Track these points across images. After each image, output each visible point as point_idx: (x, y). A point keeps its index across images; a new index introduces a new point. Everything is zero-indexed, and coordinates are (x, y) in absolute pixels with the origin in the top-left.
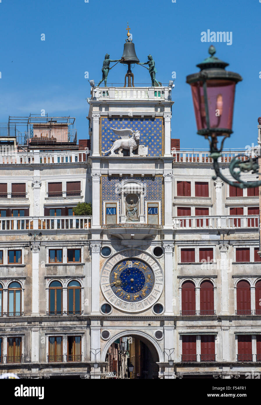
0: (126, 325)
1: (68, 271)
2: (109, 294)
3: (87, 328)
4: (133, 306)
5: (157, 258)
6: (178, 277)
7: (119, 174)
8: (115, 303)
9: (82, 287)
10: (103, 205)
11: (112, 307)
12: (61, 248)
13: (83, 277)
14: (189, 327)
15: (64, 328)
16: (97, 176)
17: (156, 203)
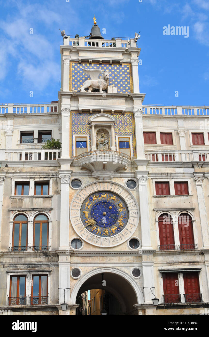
0: (99, 262)
1: (34, 204)
2: (79, 228)
3: (54, 266)
4: (106, 241)
5: (131, 191)
6: (154, 210)
7: (89, 109)
8: (86, 238)
9: (50, 220)
10: (73, 138)
11: (83, 242)
12: (28, 180)
13: (51, 210)
14: (169, 263)
15: (29, 266)
16: (67, 111)
17: (128, 137)
